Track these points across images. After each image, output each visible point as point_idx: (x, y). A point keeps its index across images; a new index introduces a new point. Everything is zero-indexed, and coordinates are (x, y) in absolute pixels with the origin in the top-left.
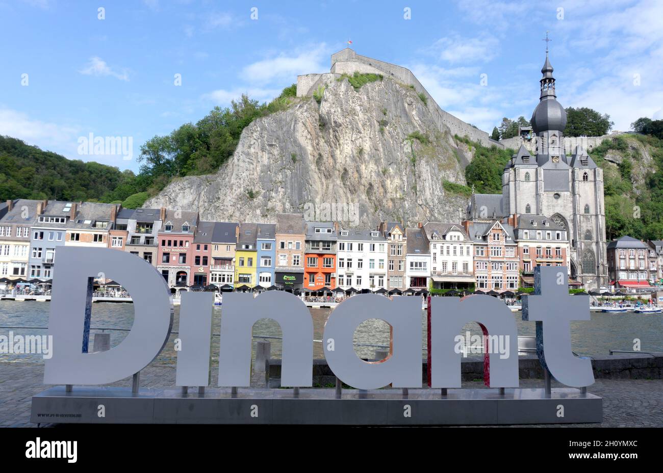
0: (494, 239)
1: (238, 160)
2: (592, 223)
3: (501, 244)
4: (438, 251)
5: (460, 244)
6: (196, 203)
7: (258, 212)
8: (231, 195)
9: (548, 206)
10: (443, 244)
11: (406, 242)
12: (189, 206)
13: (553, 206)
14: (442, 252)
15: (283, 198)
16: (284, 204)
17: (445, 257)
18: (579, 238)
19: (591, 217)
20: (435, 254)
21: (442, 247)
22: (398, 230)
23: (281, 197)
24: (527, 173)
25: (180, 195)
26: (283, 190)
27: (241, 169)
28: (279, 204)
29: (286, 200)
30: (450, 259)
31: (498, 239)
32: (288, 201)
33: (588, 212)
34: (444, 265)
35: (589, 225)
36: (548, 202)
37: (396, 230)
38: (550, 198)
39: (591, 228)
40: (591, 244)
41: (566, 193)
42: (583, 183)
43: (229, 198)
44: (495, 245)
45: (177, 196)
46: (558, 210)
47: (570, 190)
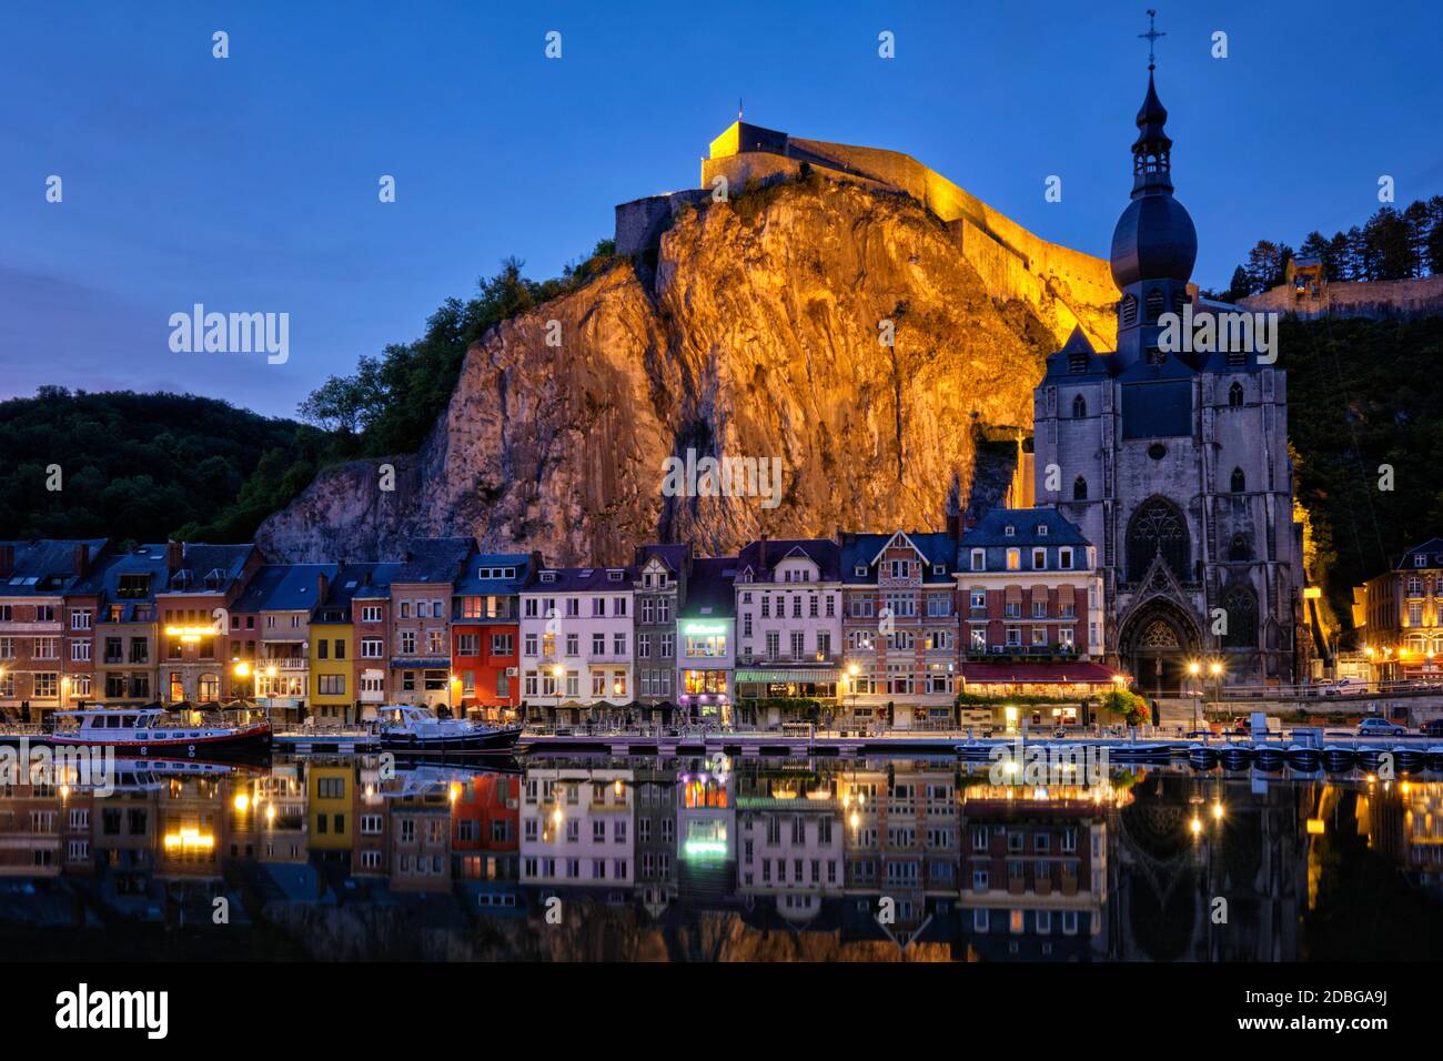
0: (895, 574)
1: (457, 418)
2: (1250, 514)
3: (911, 586)
4: (755, 608)
5: (810, 591)
6: (370, 519)
7: (505, 530)
8: (444, 497)
9: (1134, 477)
10: (768, 591)
11: (675, 591)
12: (354, 526)
13: (1147, 478)
14: (765, 613)
15: (563, 495)
16: (565, 508)
17: (772, 623)
18: (1210, 557)
19: (1249, 499)
20: (748, 616)
21: (766, 600)
22: (657, 564)
23: (558, 493)
24: (1079, 398)
25: (336, 506)
26: (564, 476)
27: (465, 437)
28: (555, 508)
29: (572, 498)
30: (786, 627)
31: (905, 574)
32: (575, 500)
33: (1243, 488)
34: (773, 639)
35: (1242, 522)
36: (1132, 467)
37: (652, 564)
38: (1142, 459)
39: (1248, 529)
40: (1249, 569)
41: (1181, 441)
42: (1228, 411)
43: (440, 504)
44: (897, 589)
45: (328, 507)
46: (1158, 486)
47: (1194, 432)
